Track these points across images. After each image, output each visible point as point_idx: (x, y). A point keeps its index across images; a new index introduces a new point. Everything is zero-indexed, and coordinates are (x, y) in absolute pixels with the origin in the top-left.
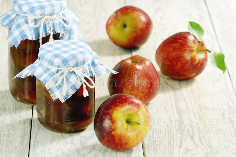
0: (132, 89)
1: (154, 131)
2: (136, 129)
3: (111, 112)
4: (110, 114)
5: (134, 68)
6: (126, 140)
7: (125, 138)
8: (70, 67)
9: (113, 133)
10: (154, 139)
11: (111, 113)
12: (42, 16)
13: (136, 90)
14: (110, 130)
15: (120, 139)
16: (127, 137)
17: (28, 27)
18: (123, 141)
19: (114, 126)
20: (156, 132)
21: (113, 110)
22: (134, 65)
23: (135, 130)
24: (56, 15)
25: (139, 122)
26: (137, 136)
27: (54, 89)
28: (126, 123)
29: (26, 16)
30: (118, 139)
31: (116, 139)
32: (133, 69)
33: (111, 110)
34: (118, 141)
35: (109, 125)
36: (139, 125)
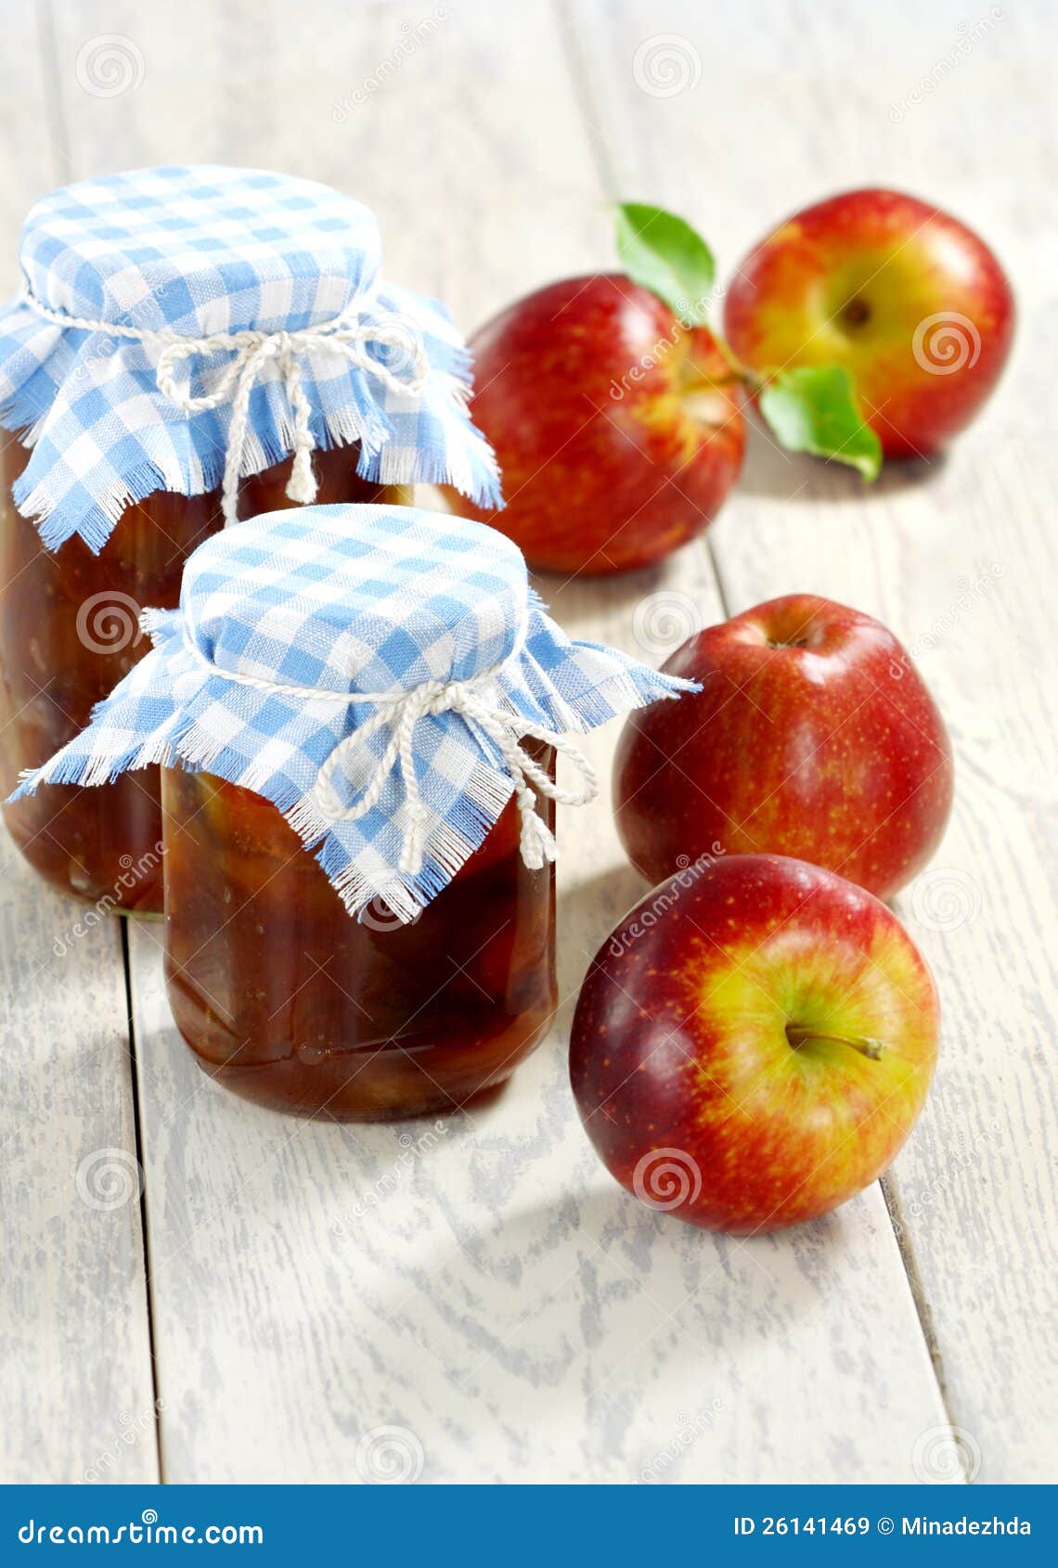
0: (786, 820)
1: (945, 1090)
2: (854, 1082)
3: (690, 977)
4: (685, 994)
5: (795, 679)
6: (793, 1161)
7: (785, 1148)
8: (431, 683)
9: (709, 1115)
10: (954, 1147)
11: (687, 982)
12: (244, 337)
13: (810, 825)
14: (686, 1098)
15: (751, 1155)
16: (795, 1139)
17: (160, 409)
18: (768, 1164)
19: (715, 1072)
20: (958, 1098)
21: (702, 967)
22: (788, 659)
23: (846, 1091)
24: (326, 328)
25: (872, 1042)
26: (864, 1133)
27: (347, 838)
28: (788, 1048)
29: (135, 341)
30: (739, 1155)
31: (726, 1150)
32: (787, 684)
33: (691, 964)
34: (737, 1167)
35: (683, 1062)
36: (876, 1058)
